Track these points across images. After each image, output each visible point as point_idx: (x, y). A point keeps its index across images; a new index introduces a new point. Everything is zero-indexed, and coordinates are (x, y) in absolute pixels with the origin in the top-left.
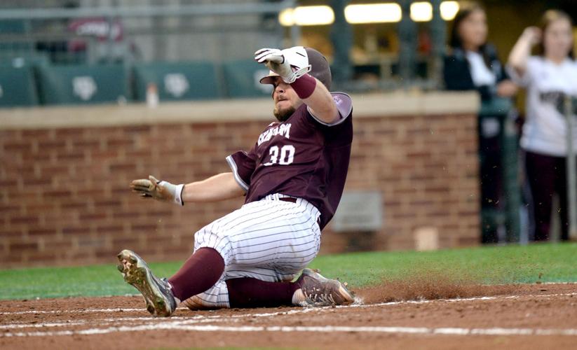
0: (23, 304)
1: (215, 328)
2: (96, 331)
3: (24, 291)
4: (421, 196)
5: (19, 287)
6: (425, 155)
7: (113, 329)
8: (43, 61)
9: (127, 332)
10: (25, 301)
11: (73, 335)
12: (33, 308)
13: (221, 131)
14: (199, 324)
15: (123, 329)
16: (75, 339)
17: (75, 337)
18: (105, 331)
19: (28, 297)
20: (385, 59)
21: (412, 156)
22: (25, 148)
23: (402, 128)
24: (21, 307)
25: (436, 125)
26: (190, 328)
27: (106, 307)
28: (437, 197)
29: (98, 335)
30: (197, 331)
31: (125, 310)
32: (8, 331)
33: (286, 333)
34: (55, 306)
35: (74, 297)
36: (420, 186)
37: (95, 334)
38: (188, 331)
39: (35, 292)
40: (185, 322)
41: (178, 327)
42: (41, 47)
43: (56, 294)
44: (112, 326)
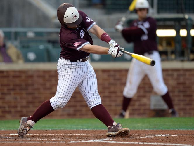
0: (46, 131)
1: (115, 142)
2: (74, 142)
3: (45, 127)
4: (182, 98)
5: (43, 125)
6: (184, 84)
7: (79, 141)
8: (50, 46)
9: (84, 142)
10: (46, 130)
11: (65, 143)
12: (49, 133)
13: (112, 73)
14: (109, 141)
15: (83, 141)
16: (67, 145)
17: (67, 144)
18: (76, 142)
19: (47, 129)
20: (169, 49)
21: (179, 84)
22: (43, 77)
23: (175, 74)
24: (45, 133)
25: (187, 73)
26: (106, 142)
27: (75, 133)
28: (188, 99)
29: (74, 143)
30: (109, 143)
31: (82, 135)
32: (42, 141)
33: (140, 144)
34: (57, 133)
35: (63, 130)
36: (182, 94)
37: (73, 143)
38: (106, 143)
39: (49, 127)
40: (104, 140)
41: (102, 141)
42: (49, 41)
43: (56, 128)
44: (79, 140)
